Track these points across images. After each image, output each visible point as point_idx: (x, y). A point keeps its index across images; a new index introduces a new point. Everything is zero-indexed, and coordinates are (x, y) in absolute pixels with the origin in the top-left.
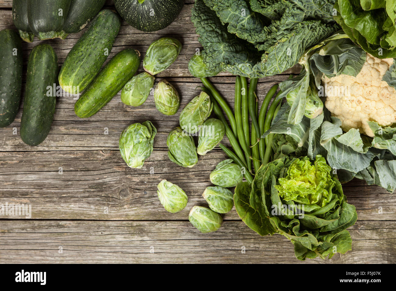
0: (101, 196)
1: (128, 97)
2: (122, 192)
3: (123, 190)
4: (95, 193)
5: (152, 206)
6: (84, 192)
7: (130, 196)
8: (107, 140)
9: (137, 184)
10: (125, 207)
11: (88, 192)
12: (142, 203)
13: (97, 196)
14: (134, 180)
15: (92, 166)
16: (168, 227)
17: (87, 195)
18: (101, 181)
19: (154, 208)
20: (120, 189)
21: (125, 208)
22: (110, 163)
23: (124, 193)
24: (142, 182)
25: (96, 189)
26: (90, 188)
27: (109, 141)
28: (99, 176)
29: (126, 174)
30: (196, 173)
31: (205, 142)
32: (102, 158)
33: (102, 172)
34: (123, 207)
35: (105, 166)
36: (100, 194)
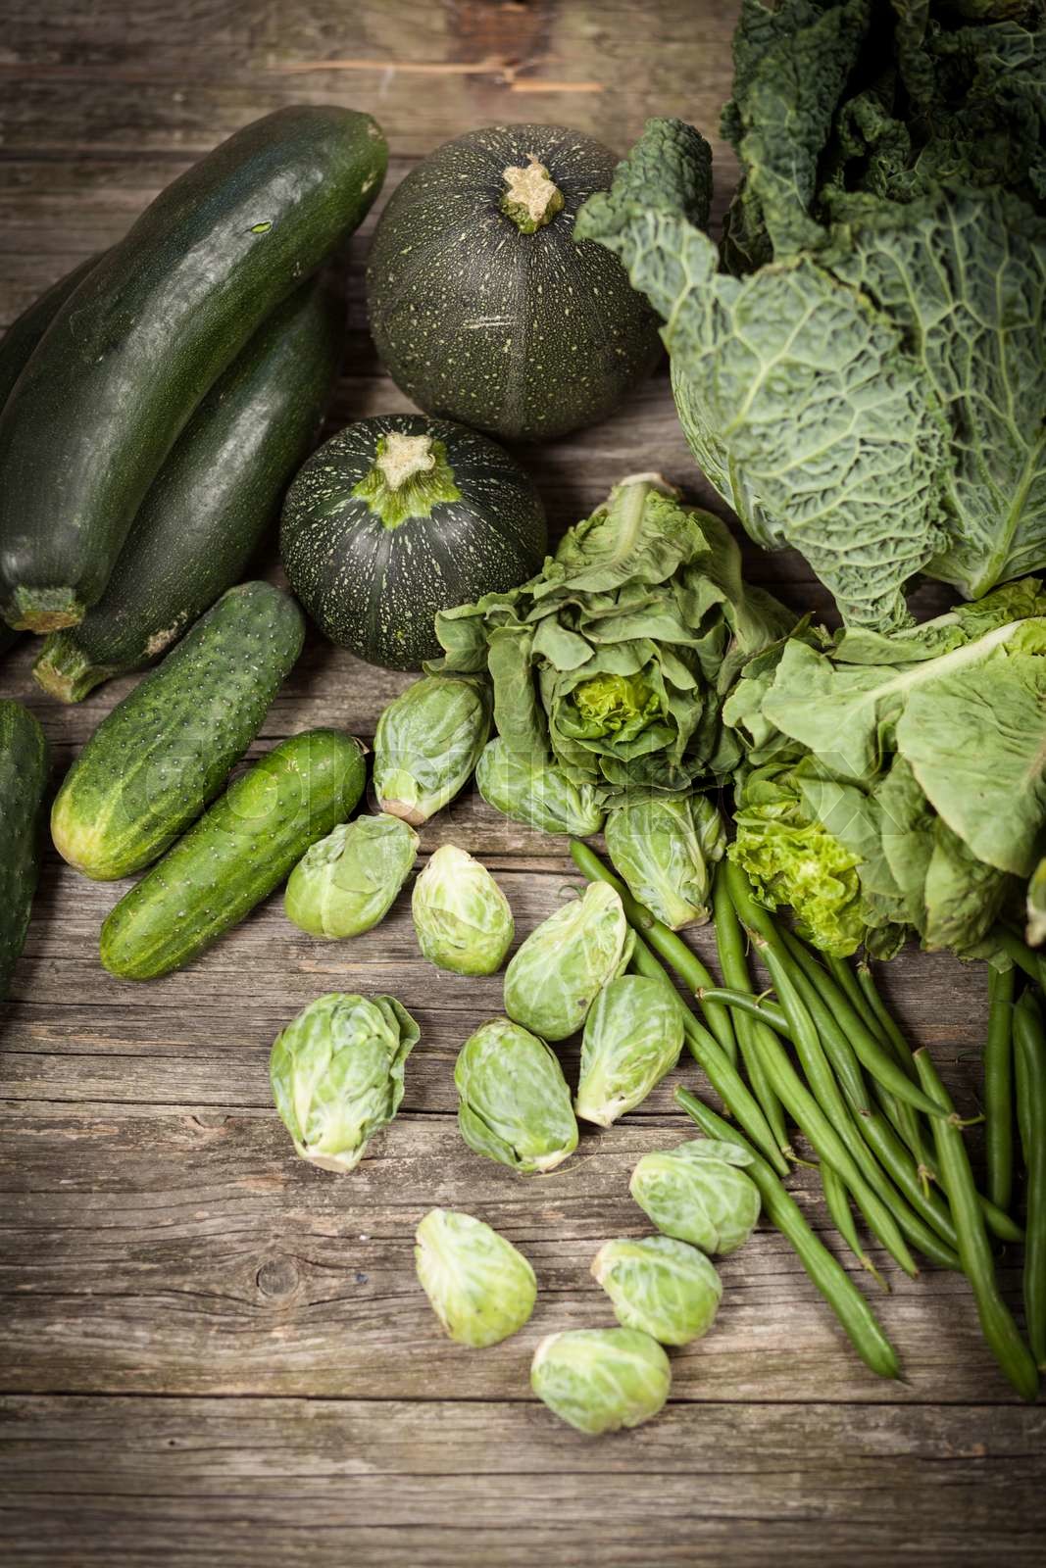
0: (177, 1292)
1: (316, 890)
2: (268, 1274)
3: (270, 1268)
4: (157, 1280)
5: (388, 1333)
6: (111, 1274)
7: (299, 1293)
8: (218, 1078)
9: (330, 1243)
10: (275, 1334)
11: (126, 1272)
12: (349, 1320)
13: (162, 1290)
14: (317, 1228)
15: (151, 1175)
16: (447, 1424)
17: (122, 1284)
18: (181, 1232)
19: (395, 1340)
20: (261, 1263)
21: (276, 1340)
22: (222, 1161)
23: (275, 1279)
24: (350, 1238)
25: (159, 1261)
26: (135, 1257)
27: (223, 1082)
28: (177, 1213)
29: (287, 1206)
30: (569, 1202)
31: (607, 1053)
32: (193, 1142)
33: (187, 1196)
34: (266, 1336)
35: (203, 1174)
36: (177, 1280)
